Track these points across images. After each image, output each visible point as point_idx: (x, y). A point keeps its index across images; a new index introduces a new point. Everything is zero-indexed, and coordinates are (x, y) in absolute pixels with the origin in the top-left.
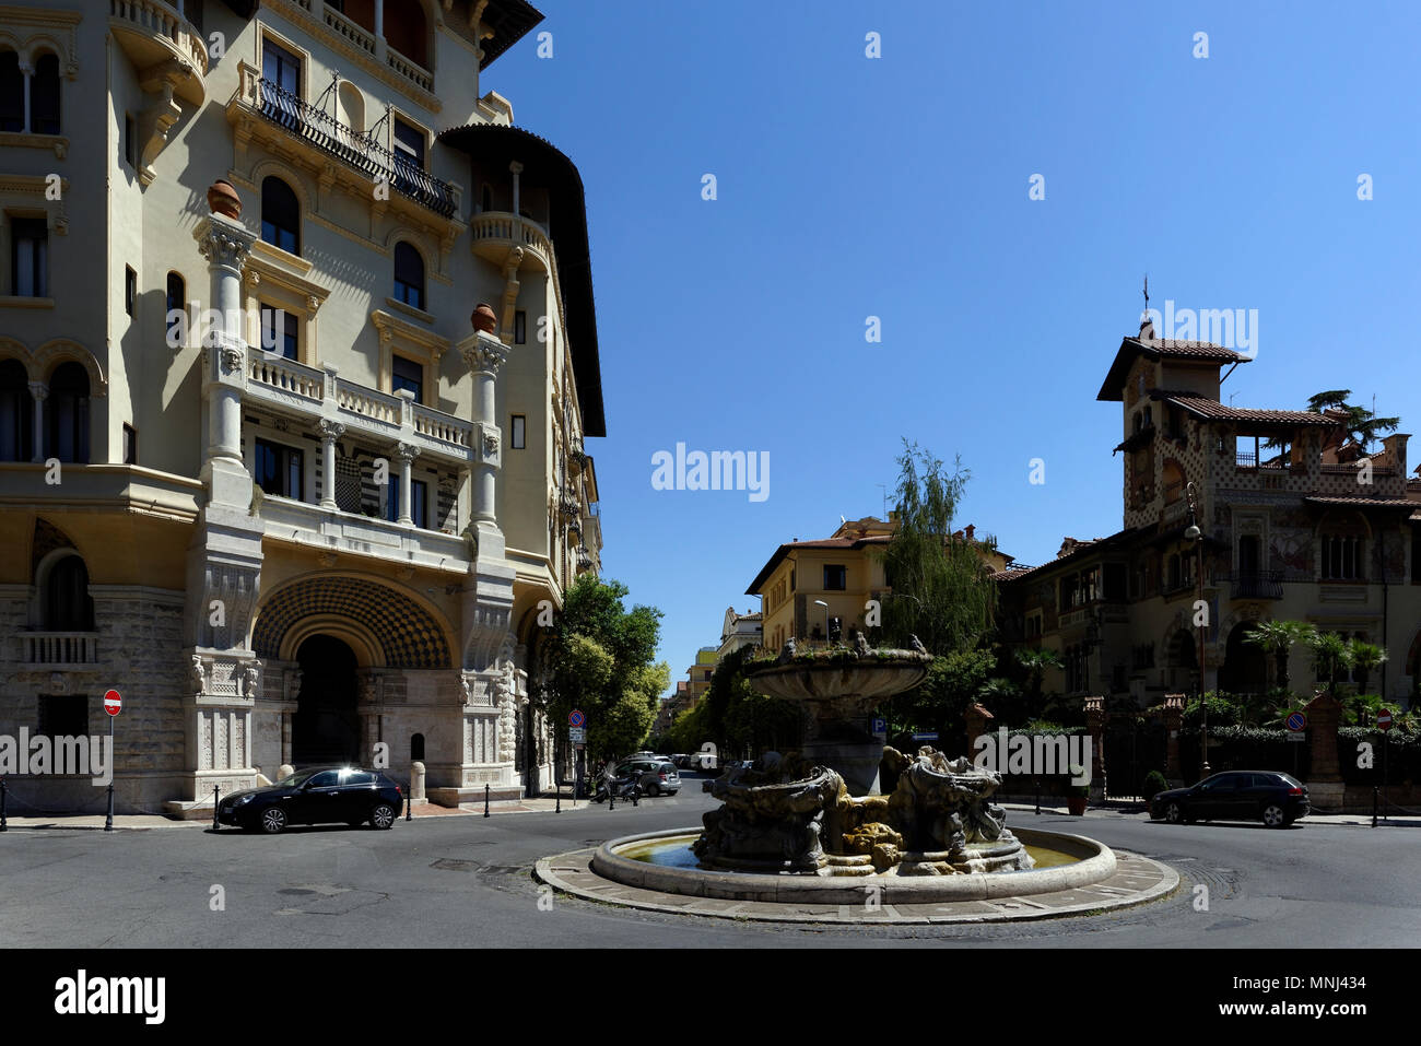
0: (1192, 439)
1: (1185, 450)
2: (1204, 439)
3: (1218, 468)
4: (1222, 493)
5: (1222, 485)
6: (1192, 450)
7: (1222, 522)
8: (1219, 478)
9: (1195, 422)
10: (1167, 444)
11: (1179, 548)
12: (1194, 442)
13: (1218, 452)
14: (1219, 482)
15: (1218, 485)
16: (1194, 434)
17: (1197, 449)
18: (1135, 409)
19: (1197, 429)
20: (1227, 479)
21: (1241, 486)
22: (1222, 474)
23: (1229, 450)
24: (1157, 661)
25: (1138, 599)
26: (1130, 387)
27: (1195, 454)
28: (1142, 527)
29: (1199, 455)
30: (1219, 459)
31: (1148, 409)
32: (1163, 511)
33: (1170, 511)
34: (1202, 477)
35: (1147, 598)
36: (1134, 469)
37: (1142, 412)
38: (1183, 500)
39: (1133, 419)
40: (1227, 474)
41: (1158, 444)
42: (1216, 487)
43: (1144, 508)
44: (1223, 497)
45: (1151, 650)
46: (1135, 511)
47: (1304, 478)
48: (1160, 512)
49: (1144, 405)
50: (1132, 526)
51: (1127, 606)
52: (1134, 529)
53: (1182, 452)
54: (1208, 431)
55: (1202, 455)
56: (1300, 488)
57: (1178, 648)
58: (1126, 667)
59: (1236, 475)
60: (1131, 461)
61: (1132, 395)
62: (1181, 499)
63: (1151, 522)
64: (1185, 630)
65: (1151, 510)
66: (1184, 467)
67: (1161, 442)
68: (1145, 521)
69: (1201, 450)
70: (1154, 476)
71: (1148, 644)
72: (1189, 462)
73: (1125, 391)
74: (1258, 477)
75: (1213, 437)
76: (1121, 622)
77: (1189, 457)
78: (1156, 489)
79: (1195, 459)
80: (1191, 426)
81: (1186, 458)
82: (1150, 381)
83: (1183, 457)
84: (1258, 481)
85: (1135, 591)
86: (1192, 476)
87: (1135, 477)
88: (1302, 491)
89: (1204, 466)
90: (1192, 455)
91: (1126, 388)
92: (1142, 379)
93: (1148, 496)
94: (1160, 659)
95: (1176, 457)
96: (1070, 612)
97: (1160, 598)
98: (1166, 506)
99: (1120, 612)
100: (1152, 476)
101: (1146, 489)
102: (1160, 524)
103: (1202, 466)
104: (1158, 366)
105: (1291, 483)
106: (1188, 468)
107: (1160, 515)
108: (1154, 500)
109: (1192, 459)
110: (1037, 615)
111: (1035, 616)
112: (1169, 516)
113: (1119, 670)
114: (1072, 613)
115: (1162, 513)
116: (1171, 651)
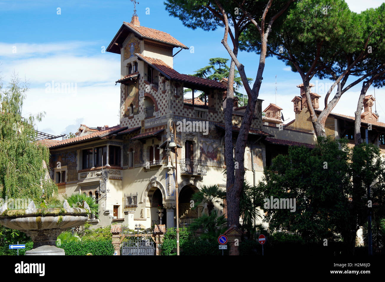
0: (161, 86)
1: (157, 91)
2: (168, 88)
3: (174, 104)
4: (176, 117)
5: (177, 114)
6: (161, 92)
8: (175, 109)
9: (163, 78)
10: (147, 85)
11: (153, 142)
12: (162, 89)
13: (175, 96)
14: (175, 111)
15: (174, 113)
16: (162, 84)
17: (164, 92)
18: (128, 61)
19: (164, 82)
20: (179, 111)
21: (186, 115)
22: (177, 107)
23: (180, 96)
24: (139, 204)
25: (128, 168)
26: (125, 49)
27: (163, 95)
28: (131, 128)
29: (165, 95)
30: (175, 100)
31: (136, 64)
32: (144, 121)
33: (148, 122)
34: (166, 107)
35: (134, 168)
36: (127, 94)
37: (132, 64)
38: (156, 118)
39: (127, 66)
40: (179, 108)
41: (141, 84)
42: (173, 114)
43: (133, 117)
44: (177, 119)
45: (135, 197)
46: (127, 118)
47: (216, 115)
48: (142, 121)
49: (134, 60)
50: (125, 126)
51: (121, 171)
52: (127, 128)
53: (155, 92)
54: (169, 85)
55: (166, 96)
56: (214, 119)
57: (151, 197)
58: (120, 206)
59: (183, 109)
60: (125, 89)
61: (126, 53)
62: (155, 116)
63: (137, 126)
64: (156, 188)
65: (136, 119)
66: (156, 100)
67: (143, 83)
68: (133, 125)
69: (166, 94)
70: (139, 101)
71: (134, 193)
72: (159, 98)
73: (122, 50)
74: (194, 111)
75: (172, 88)
76: (118, 179)
77: (159, 95)
78: (140, 108)
79: (162, 97)
80: (161, 79)
81: (157, 96)
82: (137, 49)
83: (156, 95)
84: (194, 113)
85: (126, 163)
86: (161, 106)
87: (127, 99)
88: (215, 121)
89: (167, 102)
90: (161, 94)
91: (123, 48)
92: (132, 46)
93: (135, 111)
94: (141, 203)
95: (152, 94)
96: (87, 171)
97: (142, 169)
98: (146, 118)
99: (118, 174)
100: (137, 100)
101: (134, 107)
102: (142, 128)
103: (166, 102)
104: (142, 42)
105: (209, 116)
106: (159, 101)
107: (142, 123)
108: (139, 114)
109: (161, 97)
110: (64, 170)
111: (62, 171)
112: (148, 125)
113: (116, 207)
114: (88, 172)
115: (143, 122)
116: (147, 198)
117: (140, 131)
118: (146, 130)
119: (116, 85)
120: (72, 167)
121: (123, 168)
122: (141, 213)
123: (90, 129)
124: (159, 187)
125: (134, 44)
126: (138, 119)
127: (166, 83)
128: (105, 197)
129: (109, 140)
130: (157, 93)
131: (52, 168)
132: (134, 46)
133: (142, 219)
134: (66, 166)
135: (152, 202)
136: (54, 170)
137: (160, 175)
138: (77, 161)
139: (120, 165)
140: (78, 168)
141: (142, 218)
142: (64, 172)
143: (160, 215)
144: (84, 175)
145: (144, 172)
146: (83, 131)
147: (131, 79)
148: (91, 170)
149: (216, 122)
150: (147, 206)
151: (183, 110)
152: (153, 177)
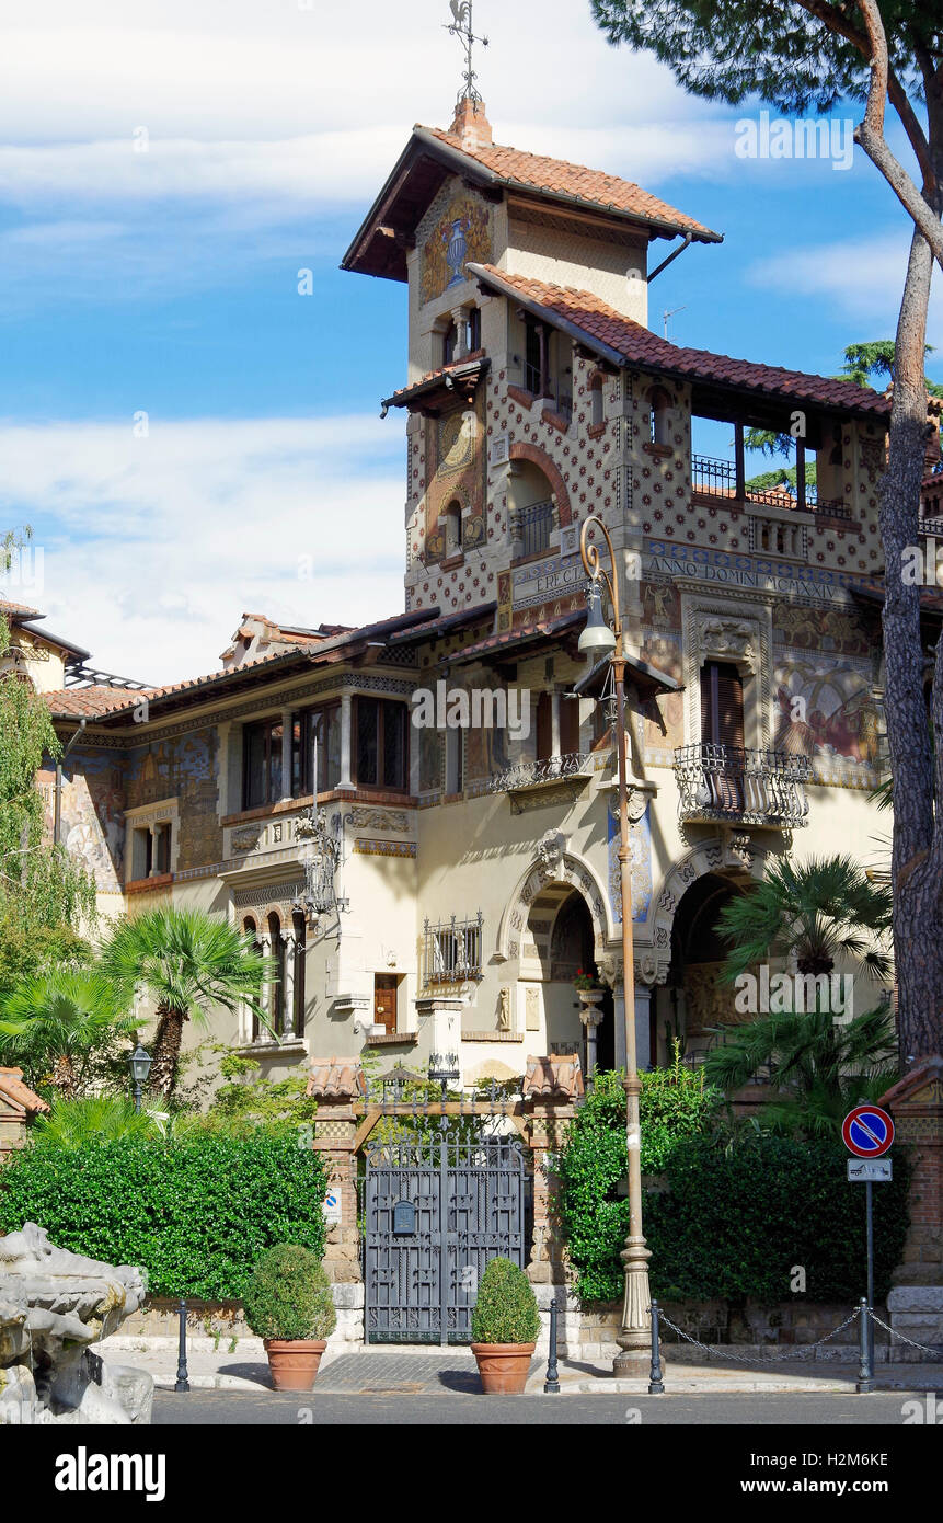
0: (582, 402)
1: (565, 430)
2: (614, 409)
3: (646, 487)
4: (657, 549)
5: (658, 531)
6: (584, 435)
7: (657, 620)
8: (650, 511)
9: (590, 365)
10: (519, 409)
11: (550, 672)
12: (589, 418)
13: (647, 448)
15: (647, 527)
16: (589, 395)
17: (597, 433)
18: (439, 307)
19: (596, 384)
20: (669, 518)
21: (702, 539)
22: (658, 502)
23: (674, 446)
24: (490, 964)
25: (442, 797)
26: (427, 251)
27: (590, 444)
28: (455, 610)
29: (601, 446)
30: (650, 465)
31: (473, 314)
32: (508, 576)
33: (527, 578)
34: (607, 502)
35: (466, 796)
36: (433, 458)
37: (458, 318)
38: (562, 555)
39: (433, 331)
40: (669, 504)
41: (497, 406)
42: (642, 533)
43: (460, 562)
44: (659, 559)
45: (473, 934)
46: (436, 568)
47: (852, 538)
48: (500, 578)
49: (463, 301)
50: (428, 605)
51: (411, 813)
52: (434, 614)
53: (556, 433)
54: (622, 394)
55: (607, 448)
56: (841, 561)
57: (546, 932)
58: (405, 975)
59: (691, 508)
60: (425, 435)
61: (430, 272)
62: (557, 550)
63: (478, 602)
64: (567, 887)
65: (476, 572)
66: (563, 472)
67: (504, 401)
68: (461, 597)
69: (607, 437)
70: (487, 483)
71: (466, 917)
72: (574, 461)
73: (414, 260)
74: (743, 521)
75: (635, 408)
76: (398, 854)
77: (575, 450)
78: (491, 517)
79: (590, 455)
80: (582, 371)
81: (566, 451)
82: (478, 244)
83: (561, 448)
84: (744, 531)
85: (431, 776)
86: (583, 498)
87: (435, 479)
88: (847, 568)
89: (613, 476)
90: (582, 444)
91: (416, 251)
92: (458, 235)
93: (469, 531)
94: (498, 960)
95: (543, 444)
96: (258, 818)
97: (500, 797)
98: (517, 563)
99: (394, 829)
100: (480, 484)
101: (466, 513)
102: (502, 609)
103: (607, 475)
104: (499, 212)
105: (820, 544)
106: (574, 477)
107: (501, 584)
108: (486, 543)
109: (582, 456)
110: (164, 820)
111: (157, 824)
112: (523, 592)
113: (387, 984)
114: (262, 822)
115: (505, 581)
116: (528, 938)
117: (491, 626)
118: (518, 617)
119: (383, 416)
120: (197, 803)
121: (417, 799)
122: (500, 1007)
123: (282, 632)
124: (576, 881)
125: (465, 225)
126: (483, 567)
127: (605, 386)
128: (334, 933)
129: (350, 669)
130: (566, 441)
131: (119, 812)
132: (463, 232)
133: (504, 1036)
134: (174, 801)
135: (552, 955)
136: (125, 819)
137: (582, 824)
138: (218, 773)
139: (406, 790)
140: (222, 808)
141: (506, 1030)
142: (166, 829)
143: (585, 1017)
144: (248, 836)
145: (512, 813)
146: (254, 644)
147: (449, 382)
148: (275, 811)
149: (851, 575)
150: (523, 975)
151: (687, 516)
152: (550, 835)
